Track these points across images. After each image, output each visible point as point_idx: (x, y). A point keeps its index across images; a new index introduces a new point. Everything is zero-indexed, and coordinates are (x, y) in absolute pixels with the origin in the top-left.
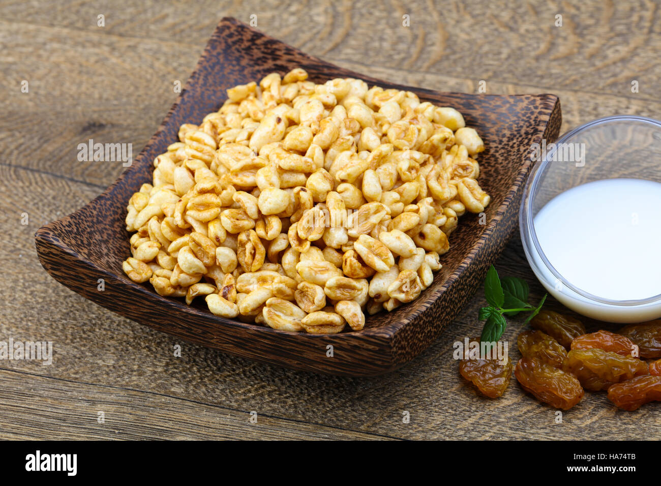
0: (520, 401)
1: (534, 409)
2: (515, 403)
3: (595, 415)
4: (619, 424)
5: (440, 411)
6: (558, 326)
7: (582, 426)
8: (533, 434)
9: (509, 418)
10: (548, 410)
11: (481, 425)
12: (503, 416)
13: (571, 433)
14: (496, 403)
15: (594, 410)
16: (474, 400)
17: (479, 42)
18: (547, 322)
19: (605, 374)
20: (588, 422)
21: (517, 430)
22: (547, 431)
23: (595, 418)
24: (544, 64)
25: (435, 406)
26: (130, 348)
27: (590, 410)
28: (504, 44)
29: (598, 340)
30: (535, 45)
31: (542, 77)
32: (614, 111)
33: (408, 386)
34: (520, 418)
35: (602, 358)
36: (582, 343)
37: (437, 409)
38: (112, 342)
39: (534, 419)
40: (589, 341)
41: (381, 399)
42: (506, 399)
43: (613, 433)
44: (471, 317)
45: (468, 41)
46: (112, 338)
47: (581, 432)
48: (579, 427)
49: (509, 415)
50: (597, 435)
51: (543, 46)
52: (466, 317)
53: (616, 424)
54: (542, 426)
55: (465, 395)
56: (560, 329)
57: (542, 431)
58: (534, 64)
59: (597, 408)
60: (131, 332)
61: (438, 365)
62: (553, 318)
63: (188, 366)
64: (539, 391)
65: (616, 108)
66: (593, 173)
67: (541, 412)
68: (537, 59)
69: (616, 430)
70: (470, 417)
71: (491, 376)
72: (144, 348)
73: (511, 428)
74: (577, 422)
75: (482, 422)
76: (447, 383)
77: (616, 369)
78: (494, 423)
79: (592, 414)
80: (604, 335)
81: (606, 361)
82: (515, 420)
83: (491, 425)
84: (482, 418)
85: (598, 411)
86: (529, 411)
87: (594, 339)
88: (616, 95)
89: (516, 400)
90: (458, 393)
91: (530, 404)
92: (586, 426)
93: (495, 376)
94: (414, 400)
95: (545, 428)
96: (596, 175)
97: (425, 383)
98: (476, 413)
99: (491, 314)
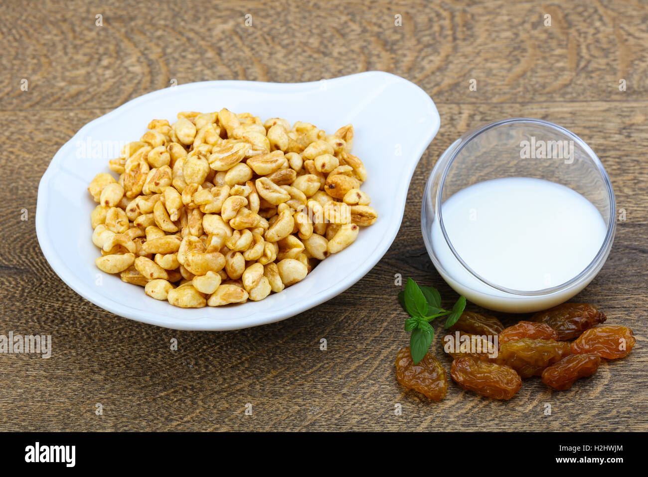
0: (462, 399)
1: (478, 405)
2: (457, 403)
3: (534, 399)
4: (558, 404)
5: (392, 421)
6: (480, 324)
7: (526, 411)
8: (484, 427)
9: (458, 417)
10: (490, 403)
11: (434, 427)
12: (451, 416)
13: (519, 419)
14: (440, 405)
15: (531, 395)
16: (420, 406)
17: (299, 70)
18: (467, 322)
19: (537, 361)
20: (530, 407)
21: (468, 426)
22: (496, 422)
23: (535, 403)
25: (386, 418)
26: (71, 415)
27: (528, 396)
28: (323, 70)
29: (521, 331)
30: (353, 66)
32: (449, 118)
33: (354, 404)
34: (468, 415)
35: (533, 346)
36: (507, 336)
37: (389, 421)
38: (50, 413)
39: (481, 414)
40: (514, 332)
41: (333, 420)
42: (448, 400)
43: (556, 413)
44: (388, 330)
45: (287, 71)
46: (49, 408)
47: (527, 417)
48: (524, 413)
49: (457, 414)
50: (542, 417)
53: (556, 404)
54: (490, 418)
55: (409, 402)
56: (482, 327)
57: (491, 423)
59: (533, 393)
60: (67, 400)
61: (374, 380)
62: (472, 318)
63: (137, 422)
64: (480, 387)
65: (449, 115)
66: (454, 179)
67: (485, 406)
69: (557, 409)
70: (422, 422)
71: (431, 381)
72: (86, 412)
73: (463, 426)
74: (521, 409)
75: (434, 424)
76: (389, 395)
77: (546, 354)
78: (446, 424)
79: (531, 399)
80: (526, 325)
81: (536, 348)
82: (464, 417)
83: (444, 426)
84: (433, 421)
85: (535, 396)
86: (473, 407)
87: (518, 330)
88: (445, 103)
89: (457, 399)
90: (403, 402)
91: (472, 400)
92: (530, 410)
93: (434, 381)
94: (364, 416)
95: (494, 420)
96: (456, 181)
97: (368, 398)
98: (426, 418)
99: (418, 323)
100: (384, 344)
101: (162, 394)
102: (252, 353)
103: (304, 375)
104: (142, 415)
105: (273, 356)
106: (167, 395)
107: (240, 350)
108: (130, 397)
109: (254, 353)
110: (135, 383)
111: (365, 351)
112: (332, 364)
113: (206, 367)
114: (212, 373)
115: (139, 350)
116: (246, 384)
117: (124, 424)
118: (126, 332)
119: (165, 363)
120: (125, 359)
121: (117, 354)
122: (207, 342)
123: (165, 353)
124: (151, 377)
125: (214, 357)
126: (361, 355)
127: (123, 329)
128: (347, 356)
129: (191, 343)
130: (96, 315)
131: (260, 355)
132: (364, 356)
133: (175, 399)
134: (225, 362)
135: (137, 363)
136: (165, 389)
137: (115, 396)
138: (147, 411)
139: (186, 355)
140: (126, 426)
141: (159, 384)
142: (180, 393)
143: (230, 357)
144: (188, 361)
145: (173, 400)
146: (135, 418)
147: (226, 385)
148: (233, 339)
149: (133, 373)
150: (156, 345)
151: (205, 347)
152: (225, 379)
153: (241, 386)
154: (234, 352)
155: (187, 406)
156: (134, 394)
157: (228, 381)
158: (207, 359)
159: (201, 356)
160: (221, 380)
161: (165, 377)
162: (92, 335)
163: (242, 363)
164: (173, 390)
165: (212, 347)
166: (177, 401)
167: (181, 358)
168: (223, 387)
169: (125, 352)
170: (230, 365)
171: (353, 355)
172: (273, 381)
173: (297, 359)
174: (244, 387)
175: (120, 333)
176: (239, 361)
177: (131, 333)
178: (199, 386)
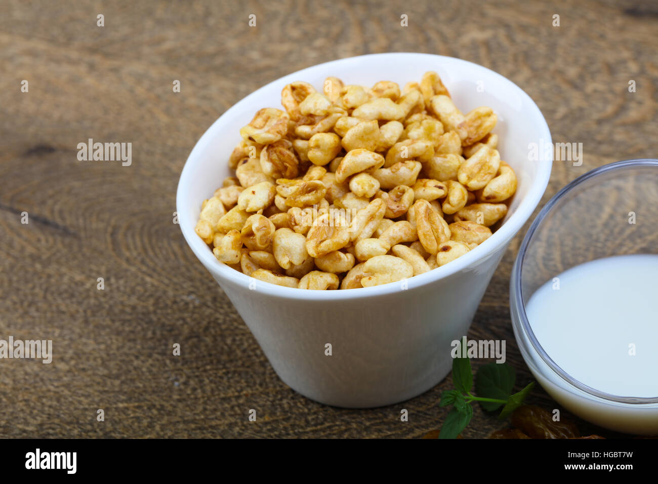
18: (528, 418)
24: (606, 128)
28: (562, 102)
30: (601, 107)
31: (600, 143)
51: (610, 109)
52: (433, 408)
58: (594, 127)
62: (537, 414)
63: (69, 428)
68: (600, 122)
99: (455, 399)
100: (423, 423)
101: (121, 405)
102: (257, 389)
103: (301, 430)
104: (81, 422)
105: (281, 400)
106: (127, 408)
107: (247, 382)
108: (82, 399)
109: (261, 389)
110: (98, 383)
111: (395, 424)
112: (343, 428)
113: (194, 390)
114: (196, 398)
115: (130, 348)
116: (227, 422)
117: (53, 426)
118: (130, 325)
119: (150, 371)
120: (108, 355)
121: (103, 347)
122: (215, 361)
123: (158, 360)
124: (123, 382)
125: (211, 382)
126: (386, 427)
127: (129, 321)
128: (368, 424)
129: (197, 358)
130: (112, 298)
131: (267, 394)
132: (389, 430)
133: (132, 415)
134: (220, 390)
135: (118, 362)
136: (129, 400)
137: (66, 392)
138: (89, 418)
139: (182, 370)
140: (53, 429)
141: (125, 393)
142: (143, 410)
143: (229, 387)
144: (179, 377)
145: (129, 415)
146: (69, 423)
147: (202, 417)
148: (248, 367)
149: (106, 372)
150: (154, 348)
151: (208, 367)
152: (205, 409)
153: (218, 422)
154: (238, 382)
155: (139, 427)
156: (87, 396)
157: (208, 412)
158: (201, 381)
159: (197, 376)
160: (200, 408)
161: (138, 388)
162: (91, 319)
163: (238, 397)
164: (136, 404)
165: (217, 369)
166: (132, 418)
167: (173, 371)
168: (197, 417)
169: (114, 347)
170: (222, 395)
171: (377, 424)
172: (260, 427)
173: (306, 410)
174: (220, 425)
175: (123, 324)
176: (236, 394)
177: (136, 327)
178: (170, 408)
